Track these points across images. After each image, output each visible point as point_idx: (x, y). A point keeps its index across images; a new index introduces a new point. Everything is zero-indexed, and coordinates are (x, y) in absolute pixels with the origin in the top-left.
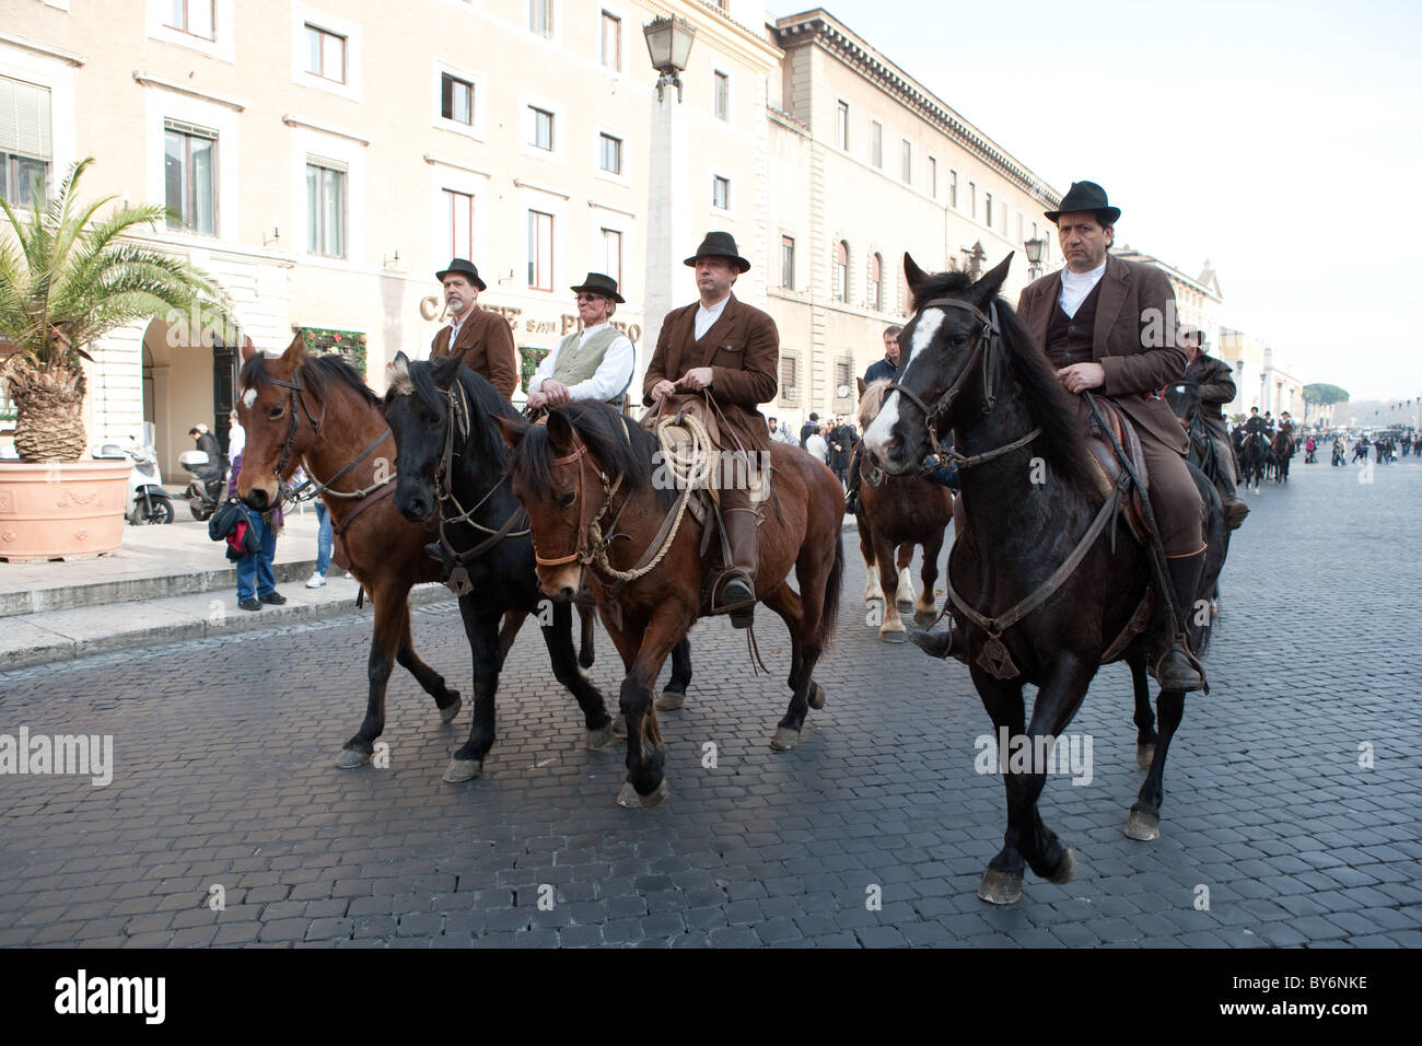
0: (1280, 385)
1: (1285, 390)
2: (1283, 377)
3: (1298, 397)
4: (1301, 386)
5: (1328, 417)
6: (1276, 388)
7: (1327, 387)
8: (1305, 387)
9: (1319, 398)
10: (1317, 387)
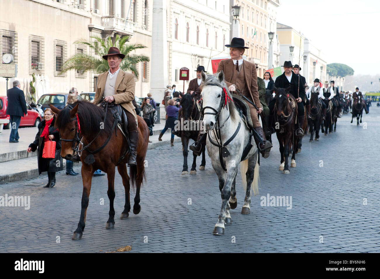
0: (314, 63)
1: (318, 66)
2: (315, 59)
3: (325, 71)
4: (325, 64)
5: (342, 85)
6: (313, 66)
7: (341, 65)
8: (328, 65)
9: (336, 73)
10: (335, 66)
